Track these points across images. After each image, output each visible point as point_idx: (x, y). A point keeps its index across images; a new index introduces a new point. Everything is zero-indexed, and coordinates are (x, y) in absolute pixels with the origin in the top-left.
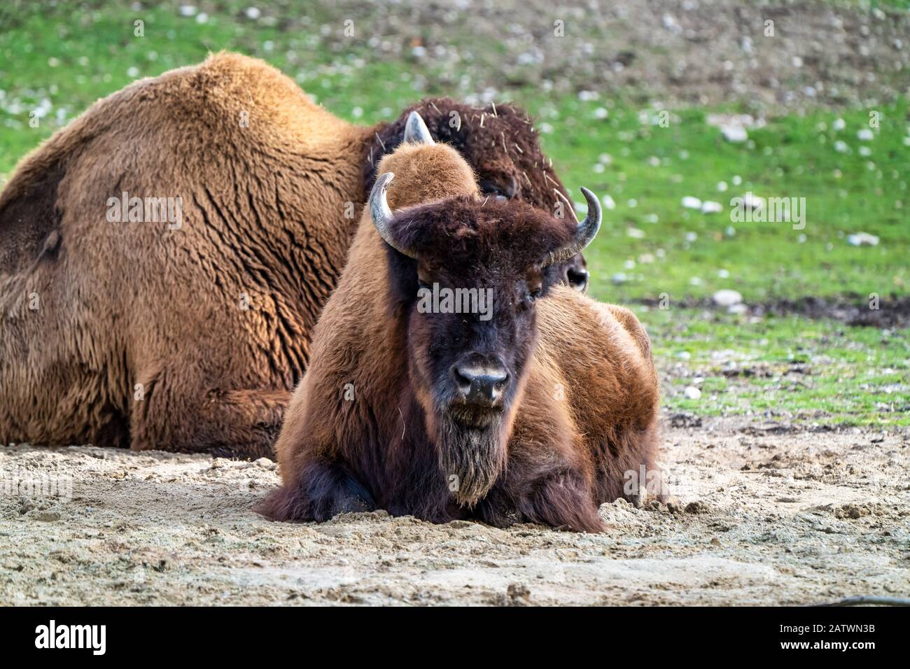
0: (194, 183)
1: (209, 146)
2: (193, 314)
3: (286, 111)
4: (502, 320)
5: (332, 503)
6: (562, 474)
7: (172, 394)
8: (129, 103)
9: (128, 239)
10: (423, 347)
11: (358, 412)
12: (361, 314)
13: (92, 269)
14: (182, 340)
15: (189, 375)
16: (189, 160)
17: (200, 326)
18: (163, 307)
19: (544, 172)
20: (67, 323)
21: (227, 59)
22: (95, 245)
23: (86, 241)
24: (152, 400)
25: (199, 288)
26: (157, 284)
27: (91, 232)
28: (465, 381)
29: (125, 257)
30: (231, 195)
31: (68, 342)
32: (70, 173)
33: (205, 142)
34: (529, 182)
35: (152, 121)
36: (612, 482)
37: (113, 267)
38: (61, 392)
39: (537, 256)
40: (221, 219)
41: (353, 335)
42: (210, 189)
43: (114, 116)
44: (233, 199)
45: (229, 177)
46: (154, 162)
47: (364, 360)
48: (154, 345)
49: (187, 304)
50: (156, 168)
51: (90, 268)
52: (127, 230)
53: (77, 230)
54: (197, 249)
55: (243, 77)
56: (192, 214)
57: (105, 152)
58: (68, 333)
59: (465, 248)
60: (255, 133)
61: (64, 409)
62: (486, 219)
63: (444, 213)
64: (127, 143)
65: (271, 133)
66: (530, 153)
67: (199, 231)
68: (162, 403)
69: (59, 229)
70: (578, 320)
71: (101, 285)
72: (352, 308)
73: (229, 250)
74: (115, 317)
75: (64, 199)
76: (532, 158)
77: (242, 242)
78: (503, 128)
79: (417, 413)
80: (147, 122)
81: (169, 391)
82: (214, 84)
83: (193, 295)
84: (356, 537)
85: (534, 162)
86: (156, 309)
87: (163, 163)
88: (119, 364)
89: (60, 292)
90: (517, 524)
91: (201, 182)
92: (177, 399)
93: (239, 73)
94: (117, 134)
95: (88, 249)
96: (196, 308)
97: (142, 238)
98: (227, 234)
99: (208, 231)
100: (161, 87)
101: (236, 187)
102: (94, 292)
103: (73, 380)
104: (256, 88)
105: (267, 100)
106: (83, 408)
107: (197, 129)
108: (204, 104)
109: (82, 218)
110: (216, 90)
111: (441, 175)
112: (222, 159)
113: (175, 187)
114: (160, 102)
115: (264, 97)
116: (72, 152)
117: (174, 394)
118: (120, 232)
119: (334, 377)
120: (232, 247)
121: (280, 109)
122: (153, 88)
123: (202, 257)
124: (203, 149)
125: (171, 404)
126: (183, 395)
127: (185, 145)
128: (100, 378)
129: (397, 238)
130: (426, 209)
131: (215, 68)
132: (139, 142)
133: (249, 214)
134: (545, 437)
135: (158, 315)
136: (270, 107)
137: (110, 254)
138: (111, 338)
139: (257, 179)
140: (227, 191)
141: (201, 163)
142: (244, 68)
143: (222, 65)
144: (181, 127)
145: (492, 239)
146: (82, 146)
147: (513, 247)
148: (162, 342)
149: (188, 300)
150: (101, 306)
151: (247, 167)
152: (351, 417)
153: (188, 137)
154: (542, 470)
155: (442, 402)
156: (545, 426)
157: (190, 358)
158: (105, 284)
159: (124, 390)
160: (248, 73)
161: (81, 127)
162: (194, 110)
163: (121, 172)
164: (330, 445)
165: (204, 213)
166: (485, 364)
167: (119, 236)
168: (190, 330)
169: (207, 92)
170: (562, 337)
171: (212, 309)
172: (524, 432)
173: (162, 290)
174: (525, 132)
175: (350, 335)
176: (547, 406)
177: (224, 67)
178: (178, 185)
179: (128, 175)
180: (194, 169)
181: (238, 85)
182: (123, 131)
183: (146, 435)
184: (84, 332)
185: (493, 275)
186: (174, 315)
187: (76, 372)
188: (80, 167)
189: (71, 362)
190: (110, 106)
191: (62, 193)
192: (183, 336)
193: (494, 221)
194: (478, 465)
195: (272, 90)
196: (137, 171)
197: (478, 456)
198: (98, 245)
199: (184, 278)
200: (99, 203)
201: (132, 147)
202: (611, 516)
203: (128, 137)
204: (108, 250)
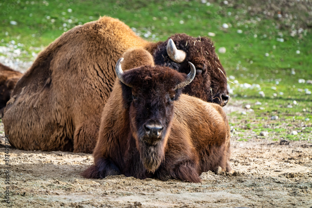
0: (94, 62)
1: (99, 49)
2: (93, 107)
3: (125, 37)
4: (161, 108)
5: (106, 172)
6: (186, 162)
7: (86, 134)
8: (73, 34)
9: (72, 81)
10: (134, 118)
11: (114, 141)
12: (115, 107)
13: (61, 91)
14: (90, 115)
15: (92, 127)
16: (92, 54)
17: (95, 111)
18: (83, 104)
19: (216, 61)
20: (53, 109)
21: (105, 19)
22: (61, 83)
23: (59, 81)
24: (80, 136)
25: (95, 98)
26: (81, 96)
27: (60, 78)
28: (148, 129)
29: (71, 87)
30: (106, 66)
31: (53, 116)
32: (54, 58)
33: (97, 48)
34: (210, 65)
35: (80, 40)
36: (208, 164)
37: (67, 90)
38: (51, 133)
39: (173, 86)
40: (103, 74)
41: (113, 115)
42: (99, 64)
43: (68, 39)
44: (107, 67)
45: (105, 60)
46: (81, 55)
47: (116, 123)
48: (81, 117)
49: (91, 103)
50: (81, 56)
51: (60, 91)
52: (72, 78)
53: (56, 78)
54: (94, 84)
55: (111, 25)
56: (93, 72)
57: (65, 51)
58: (53, 113)
59: (147, 83)
60: (114, 45)
61: (52, 139)
62: (155, 73)
63: (140, 72)
64: (72, 48)
65: (119, 45)
66: (211, 54)
67: (95, 78)
68: (83, 137)
69: (51, 77)
70: (197, 109)
71: (63, 96)
72: (112, 105)
73: (105, 84)
74: (68, 108)
75: (52, 67)
76: (212, 56)
77: (110, 82)
78: (202, 45)
79: (133, 141)
80: (79, 41)
81: (85, 133)
82: (101, 28)
83: (93, 100)
84: (107, 184)
85: (212, 58)
86: (81, 105)
87: (84, 55)
88: (70, 123)
89: (51, 99)
90: (169, 180)
91: (96, 61)
92: (88, 136)
93: (109, 24)
94: (69, 45)
95: (59, 84)
96: (94, 105)
97: (77, 81)
98: (105, 79)
99: (98, 78)
100: (83, 29)
101: (108, 63)
102: (61, 99)
103: (55, 129)
104: (115, 29)
105: (118, 33)
106: (59, 138)
107: (95, 43)
108: (97, 35)
109: (57, 73)
110: (101, 30)
111: (140, 59)
112: (103, 54)
113: (87, 63)
114: (83, 34)
115: (117, 33)
116: (55, 51)
117: (87, 134)
118: (70, 78)
119: (106, 129)
120: (106, 83)
121: (123, 37)
122: (81, 29)
123: (96, 87)
124: (97, 50)
125: (86, 137)
126: (90, 134)
127: (91, 49)
128: (64, 128)
129: (125, 80)
130: (134, 70)
131: (101, 22)
132: (76, 47)
133: (112, 73)
134: (180, 149)
135: (82, 107)
136: (119, 36)
137: (66, 86)
138: (67, 115)
139: (115, 61)
140: (105, 65)
141: (96, 55)
142: (111, 22)
143: (104, 21)
144: (89, 43)
145: (157, 80)
146: (58, 48)
147: (164, 83)
148: (83, 116)
149: (91, 102)
150: (64, 104)
151: (111, 57)
152: (112, 143)
153: (92, 46)
154: (179, 160)
155: (141, 137)
156: (180, 145)
157: (92, 122)
158: (65, 96)
159: (72, 132)
160: (112, 24)
161: (58, 42)
162: (94, 37)
163: (70, 58)
164: (106, 153)
165: (97, 72)
166: (155, 123)
167: (69, 80)
168: (92, 112)
169: (98, 31)
170: (190, 114)
171: (99, 105)
172: (173, 147)
173: (83, 98)
174: (210, 47)
175: (111, 115)
176: (182, 138)
177: (104, 22)
178: (88, 62)
179: (72, 59)
180: (94, 57)
181: (109, 28)
182: (71, 44)
183: (78, 148)
184: (58, 113)
185: (157, 93)
186: (87, 107)
187: (56, 126)
188: (57, 56)
189: (54, 123)
190: (67, 35)
191: (52, 65)
192: (90, 114)
193: (157, 74)
194: (154, 158)
195: (120, 30)
196: (75, 58)
197: (153, 155)
198: (62, 83)
199: (90, 94)
200: (63, 68)
201: (74, 49)
202: (205, 177)
203: (72, 46)
204: (66, 85)
